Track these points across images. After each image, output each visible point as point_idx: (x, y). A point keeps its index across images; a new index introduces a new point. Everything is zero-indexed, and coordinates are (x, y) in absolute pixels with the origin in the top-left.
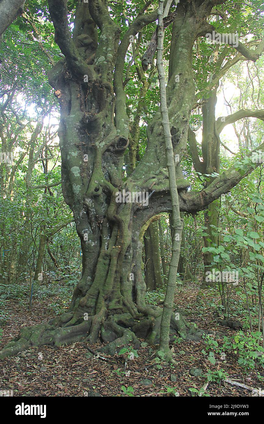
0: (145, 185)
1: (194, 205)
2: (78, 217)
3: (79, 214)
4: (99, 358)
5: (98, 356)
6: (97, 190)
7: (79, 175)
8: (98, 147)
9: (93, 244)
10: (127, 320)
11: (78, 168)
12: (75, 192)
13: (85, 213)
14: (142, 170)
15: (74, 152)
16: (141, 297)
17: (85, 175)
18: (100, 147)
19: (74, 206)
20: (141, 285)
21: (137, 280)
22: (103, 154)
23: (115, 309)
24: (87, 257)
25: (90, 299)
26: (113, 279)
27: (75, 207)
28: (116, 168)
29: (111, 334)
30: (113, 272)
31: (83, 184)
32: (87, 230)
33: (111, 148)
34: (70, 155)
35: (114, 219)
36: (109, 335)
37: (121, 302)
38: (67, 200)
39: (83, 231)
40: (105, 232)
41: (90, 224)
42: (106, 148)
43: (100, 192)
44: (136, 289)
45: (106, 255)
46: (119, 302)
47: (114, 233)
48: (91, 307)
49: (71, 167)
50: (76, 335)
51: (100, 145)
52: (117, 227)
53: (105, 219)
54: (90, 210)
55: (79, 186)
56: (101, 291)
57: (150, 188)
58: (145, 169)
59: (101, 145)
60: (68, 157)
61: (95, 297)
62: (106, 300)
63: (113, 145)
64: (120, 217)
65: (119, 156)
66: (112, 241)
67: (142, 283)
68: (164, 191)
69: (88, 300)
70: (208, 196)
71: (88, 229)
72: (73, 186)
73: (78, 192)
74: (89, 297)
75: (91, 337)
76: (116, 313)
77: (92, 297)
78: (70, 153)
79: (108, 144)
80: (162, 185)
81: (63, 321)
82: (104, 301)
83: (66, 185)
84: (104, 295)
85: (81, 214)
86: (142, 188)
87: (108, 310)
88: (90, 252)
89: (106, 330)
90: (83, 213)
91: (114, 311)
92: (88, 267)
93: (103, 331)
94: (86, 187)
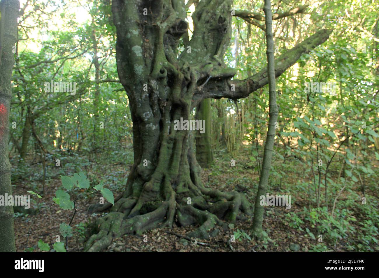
0: (203, 70)
1: (241, 92)
2: (140, 99)
3: (141, 96)
4: (198, 244)
5: (196, 242)
6: (162, 72)
7: (141, 55)
8: (161, 27)
9: (154, 128)
10: (201, 203)
11: (140, 47)
12: (137, 73)
13: (148, 95)
15: (135, 30)
17: (148, 55)
18: (162, 27)
19: (134, 87)
20: (197, 168)
21: (193, 163)
22: (164, 35)
23: (184, 193)
24: (147, 141)
25: (155, 184)
26: (179, 163)
28: (173, 51)
29: (189, 219)
30: (179, 156)
31: (146, 65)
32: (149, 112)
33: (171, 30)
34: (131, 33)
35: (179, 102)
36: (186, 218)
37: (187, 185)
38: (123, 80)
39: (144, 114)
40: (168, 115)
41: (152, 106)
42: (167, 29)
43: (166, 74)
44: (193, 171)
45: (171, 139)
46: (185, 186)
47: (177, 117)
48: (156, 192)
49: (131, 46)
51: (162, 25)
52: (180, 111)
53: (169, 103)
54: (154, 93)
55: (141, 67)
56: (167, 175)
57: (209, 73)
59: (164, 26)
60: (129, 35)
61: (159, 181)
62: (172, 184)
63: (173, 28)
64: (185, 101)
65: (177, 39)
67: (197, 166)
68: (218, 77)
69: (153, 185)
70: (255, 85)
71: (150, 111)
72: (135, 66)
73: (140, 73)
74: (154, 182)
77: (157, 181)
78: (130, 30)
79: (170, 25)
80: (216, 72)
81: (126, 207)
82: (171, 186)
83: (122, 65)
84: (170, 179)
85: (144, 96)
86: (201, 73)
87: (177, 193)
88: (150, 136)
89: (182, 214)
90: (146, 96)
91: (183, 195)
92: (147, 151)
93: (180, 215)
94: (149, 68)
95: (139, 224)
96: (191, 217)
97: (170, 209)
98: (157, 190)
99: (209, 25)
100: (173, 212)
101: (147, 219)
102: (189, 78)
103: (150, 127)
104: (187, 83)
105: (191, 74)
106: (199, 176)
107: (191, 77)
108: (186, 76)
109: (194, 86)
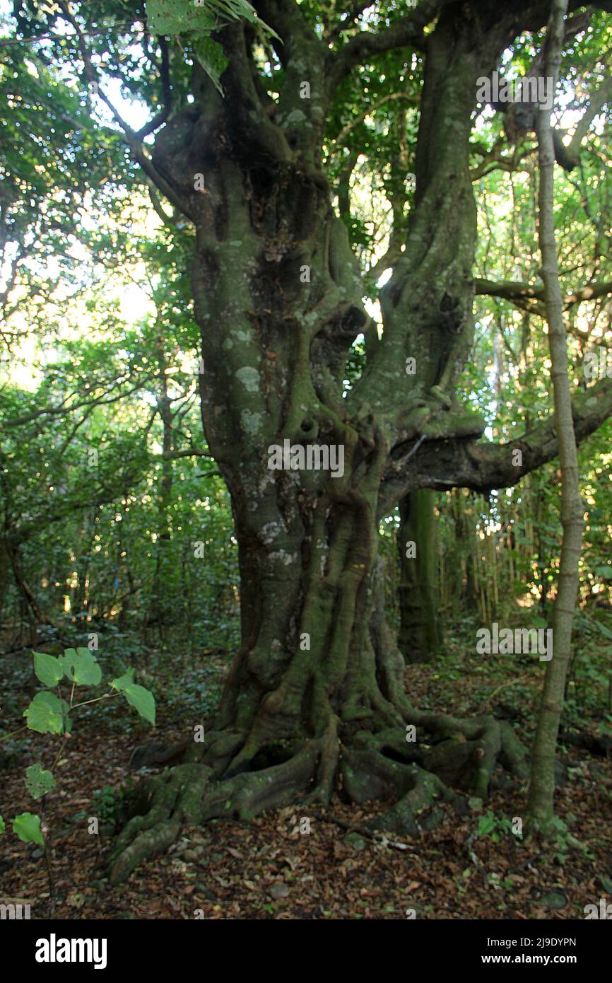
0: (406, 422)
1: (499, 473)
2: (255, 493)
3: (257, 485)
4: (389, 846)
5: (385, 842)
6: (305, 427)
7: (256, 388)
8: (303, 324)
9: (289, 560)
10: (402, 744)
11: (254, 371)
12: (247, 431)
13: (273, 481)
15: (245, 331)
16: (397, 686)
17: (274, 389)
18: (307, 323)
19: (241, 464)
20: (393, 658)
21: (383, 647)
22: (312, 342)
23: (358, 720)
24: (270, 592)
25: (290, 696)
26: (347, 645)
27: (244, 467)
28: (333, 378)
29: (373, 782)
30: (349, 629)
31: (268, 411)
32: (275, 524)
33: (328, 329)
34: (234, 338)
35: (348, 499)
36: (364, 783)
37: (368, 701)
38: (217, 449)
39: (265, 528)
40: (320, 529)
41: (283, 509)
42: (319, 327)
43: (315, 432)
44: (384, 667)
45: (328, 587)
46: (361, 701)
47: (344, 533)
48: (292, 716)
49: (235, 368)
50: (281, 789)
51: (307, 318)
52: (351, 519)
53: (325, 500)
54: (288, 476)
55: (258, 416)
56: (319, 674)
57: (419, 430)
59: (311, 320)
60: (229, 344)
61: (300, 690)
62: (330, 697)
63: (333, 323)
64: (361, 496)
65: (342, 350)
66: (338, 554)
67: (395, 654)
68: (441, 439)
69: (286, 699)
70: (533, 455)
71: (278, 521)
72: (243, 413)
73: (254, 431)
74: (288, 692)
76: (362, 728)
77: (294, 689)
78: (233, 332)
79: (324, 317)
80: (438, 425)
81: (220, 754)
82: (327, 701)
83: (213, 413)
84: (327, 685)
85: (263, 485)
86: (401, 430)
87: (343, 720)
88: (279, 580)
89: (355, 772)
90: (269, 484)
91: (358, 724)
92: (273, 617)
93: (350, 774)
94: (277, 420)
95: (248, 793)
96: (377, 780)
97: (325, 759)
98: (295, 712)
99: (419, 315)
100: (330, 766)
101: (267, 782)
102: (372, 441)
103: (278, 560)
104: (365, 452)
105: (377, 431)
106: (398, 678)
107: (376, 439)
108: (363, 435)
109: (382, 460)
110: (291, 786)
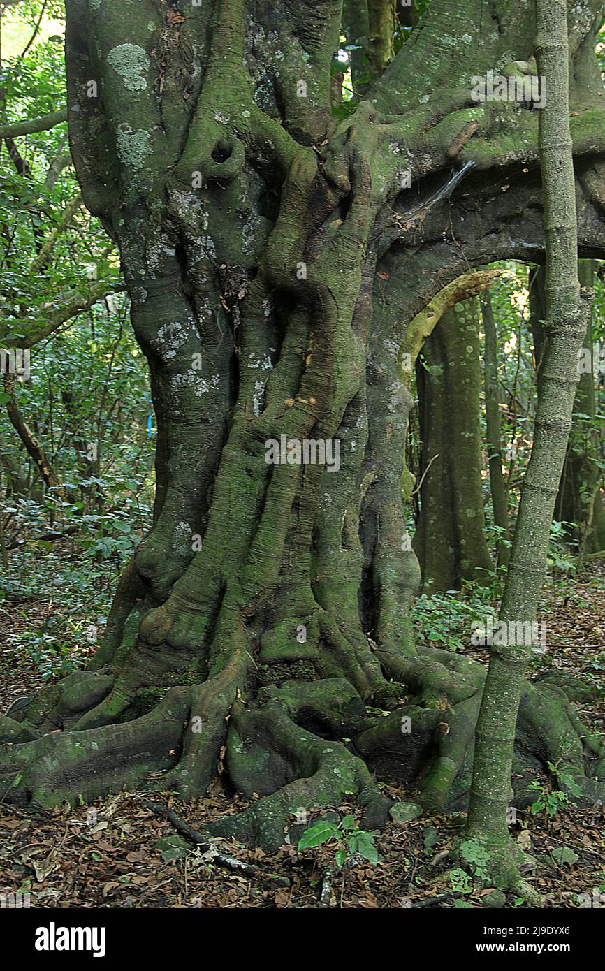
0: (430, 138)
2: (142, 272)
3: (145, 258)
4: (217, 861)
5: (213, 853)
6: (222, 153)
7: (143, 84)
9: (203, 388)
10: (334, 706)
11: (140, 50)
12: (126, 161)
13: (171, 252)
14: (421, 68)
16: (394, 611)
17: (172, 84)
19: (122, 222)
20: (398, 564)
21: (384, 543)
23: (288, 661)
24: (177, 442)
25: (184, 617)
26: (281, 537)
27: (125, 225)
28: (306, 57)
29: (270, 764)
30: (285, 508)
31: (163, 126)
32: (179, 326)
35: (293, 283)
36: (259, 765)
38: (92, 193)
39: (160, 333)
40: (256, 336)
41: (192, 300)
43: (236, 163)
44: (379, 578)
47: (293, 343)
48: (190, 650)
49: (107, 47)
50: (125, 764)
52: (305, 318)
53: (257, 285)
54: (192, 243)
55: (143, 135)
56: (232, 582)
57: (453, 151)
58: (436, 64)
61: (205, 608)
62: (249, 622)
66: (282, 377)
68: (514, 167)
69: (176, 619)
71: (183, 321)
72: (119, 131)
73: (139, 162)
74: (181, 608)
75: (184, 773)
76: (293, 677)
77: (192, 606)
80: (508, 140)
81: (73, 705)
82: (241, 627)
83: (86, 128)
84: (242, 601)
85: (154, 258)
86: (419, 152)
87: (260, 661)
88: (188, 422)
89: (247, 746)
90: (162, 255)
91: (285, 669)
92: (178, 484)
93: (237, 749)
94: (177, 141)
95: (51, 765)
96: (279, 760)
98: (194, 643)
101: (90, 750)
102: (342, 177)
103: (184, 387)
104: (331, 197)
106: (401, 600)
108: (326, 167)
110: (141, 761)
